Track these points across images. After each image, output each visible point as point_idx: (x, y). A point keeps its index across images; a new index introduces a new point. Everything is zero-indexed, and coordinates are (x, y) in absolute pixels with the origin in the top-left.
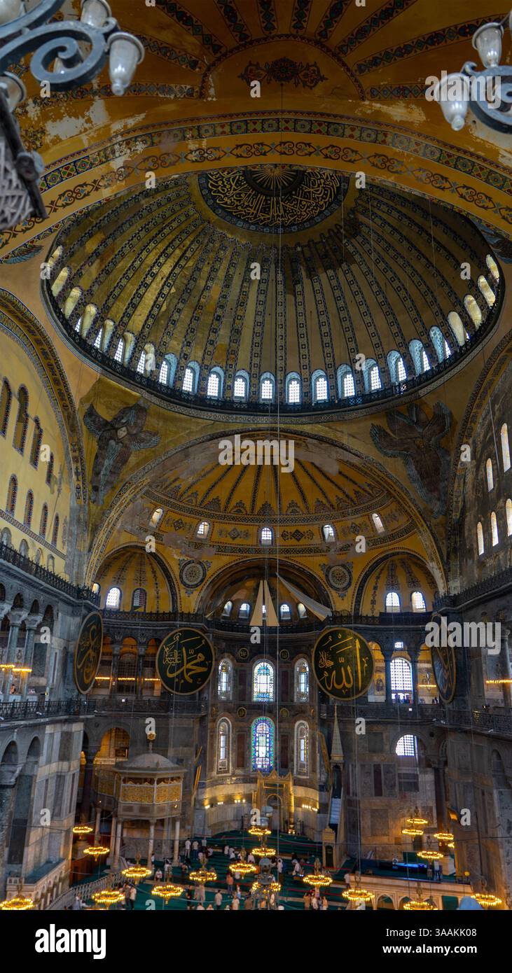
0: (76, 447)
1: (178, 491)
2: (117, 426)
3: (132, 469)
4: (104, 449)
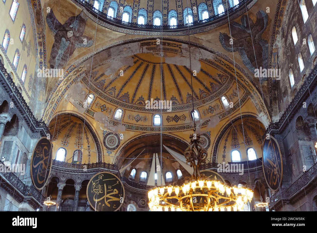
0: (41, 35)
1: (103, 85)
2: (67, 29)
3: (76, 59)
4: (58, 42)
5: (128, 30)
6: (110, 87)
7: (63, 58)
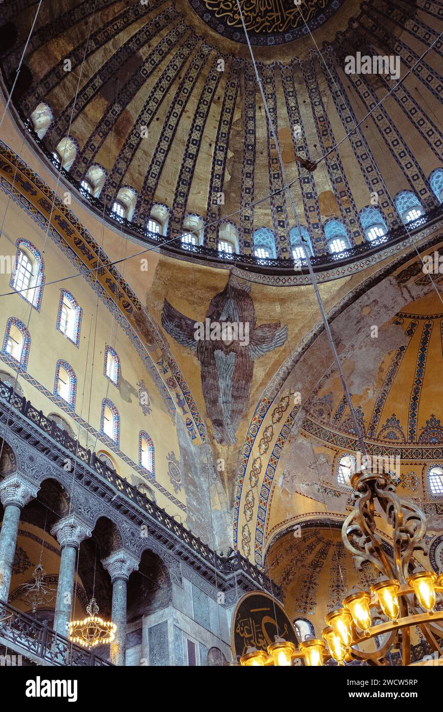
0: (165, 364)
1: (361, 421)
3: (263, 384)
4: (210, 364)
5: (352, 265)
6: (382, 422)
7: (235, 394)
